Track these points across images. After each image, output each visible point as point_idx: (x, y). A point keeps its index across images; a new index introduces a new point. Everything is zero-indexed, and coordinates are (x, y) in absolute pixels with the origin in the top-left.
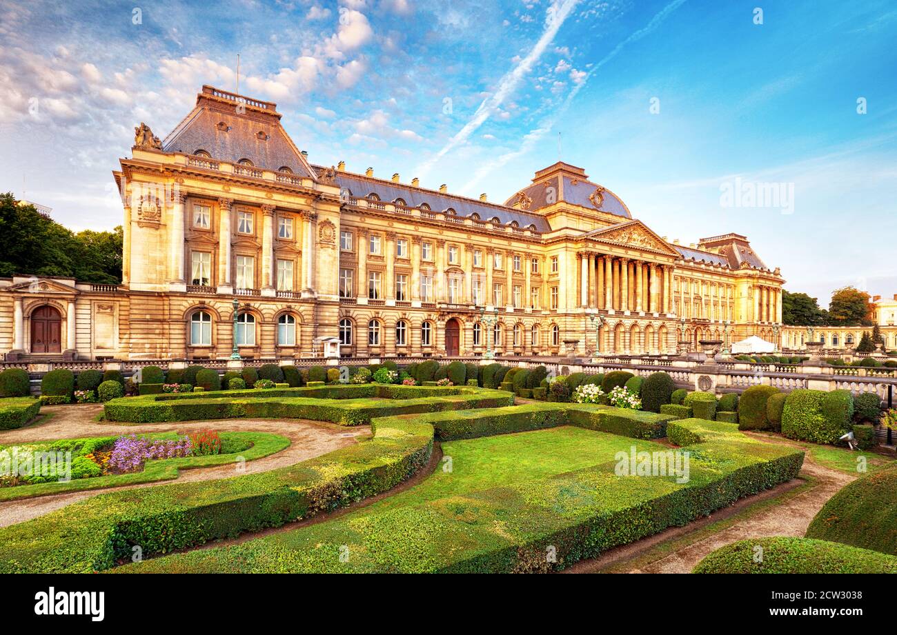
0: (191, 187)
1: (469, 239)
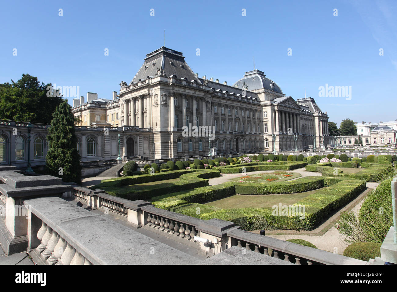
0: (177, 90)
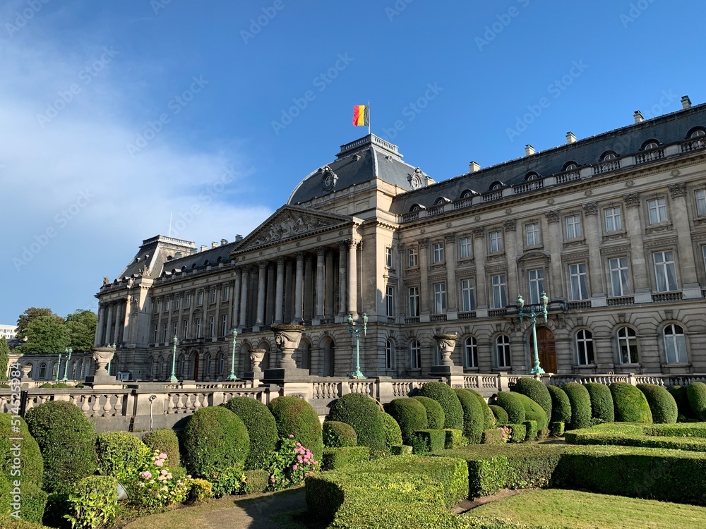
1: (207, 281)
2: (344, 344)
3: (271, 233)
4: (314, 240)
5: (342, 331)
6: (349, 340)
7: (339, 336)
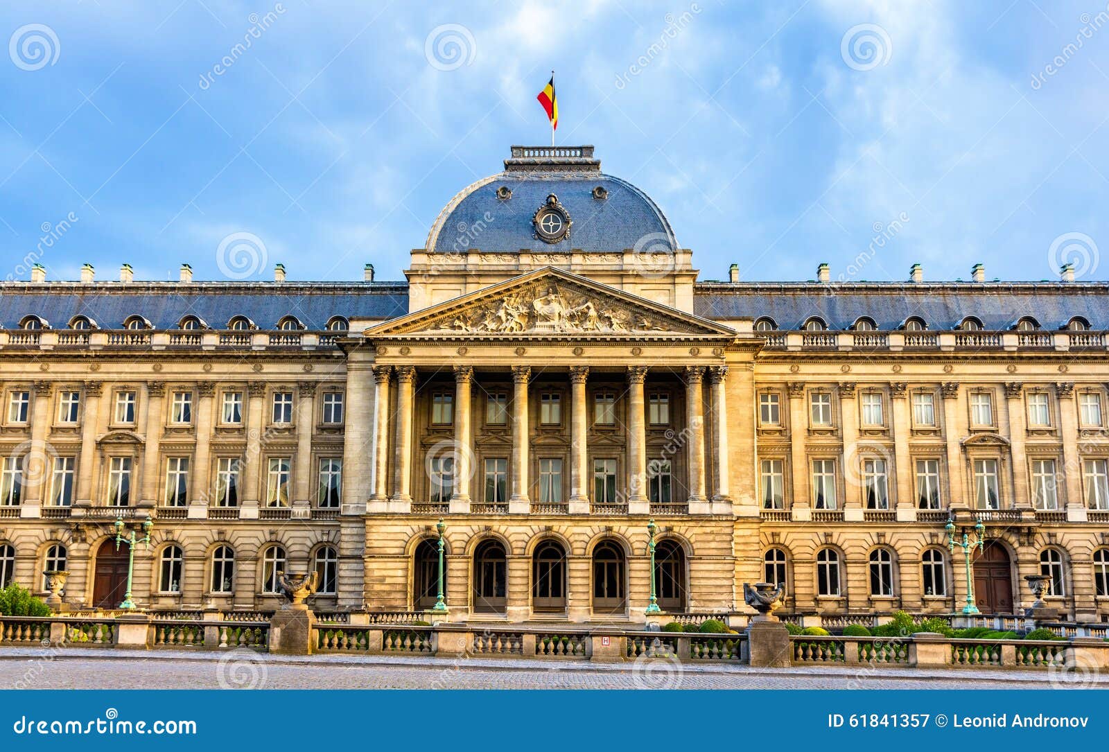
1: (156, 371)
2: (714, 552)
3: (502, 313)
4: (626, 351)
5: (708, 530)
6: (725, 545)
7: (700, 538)
